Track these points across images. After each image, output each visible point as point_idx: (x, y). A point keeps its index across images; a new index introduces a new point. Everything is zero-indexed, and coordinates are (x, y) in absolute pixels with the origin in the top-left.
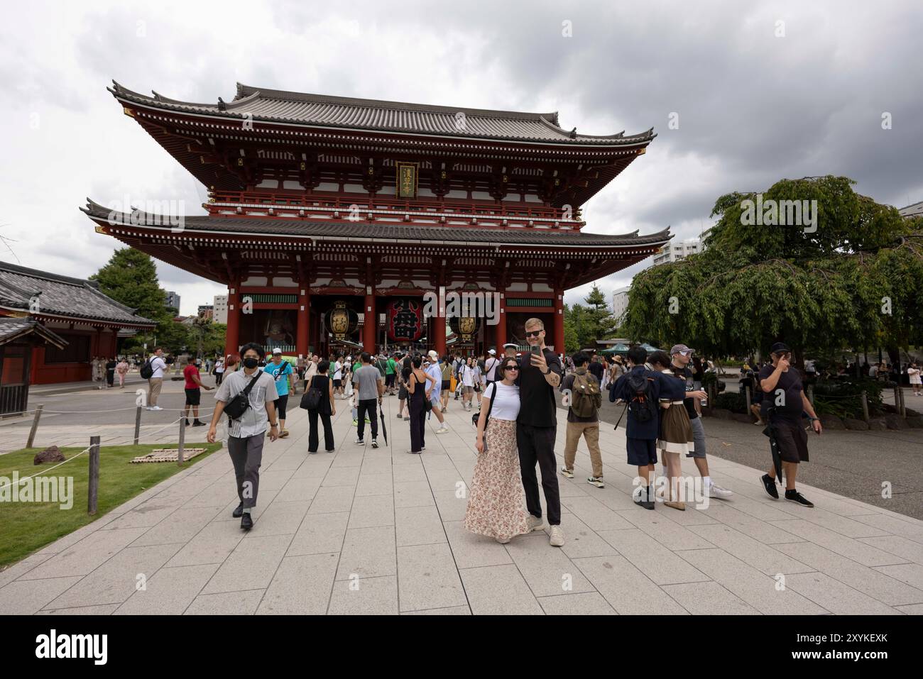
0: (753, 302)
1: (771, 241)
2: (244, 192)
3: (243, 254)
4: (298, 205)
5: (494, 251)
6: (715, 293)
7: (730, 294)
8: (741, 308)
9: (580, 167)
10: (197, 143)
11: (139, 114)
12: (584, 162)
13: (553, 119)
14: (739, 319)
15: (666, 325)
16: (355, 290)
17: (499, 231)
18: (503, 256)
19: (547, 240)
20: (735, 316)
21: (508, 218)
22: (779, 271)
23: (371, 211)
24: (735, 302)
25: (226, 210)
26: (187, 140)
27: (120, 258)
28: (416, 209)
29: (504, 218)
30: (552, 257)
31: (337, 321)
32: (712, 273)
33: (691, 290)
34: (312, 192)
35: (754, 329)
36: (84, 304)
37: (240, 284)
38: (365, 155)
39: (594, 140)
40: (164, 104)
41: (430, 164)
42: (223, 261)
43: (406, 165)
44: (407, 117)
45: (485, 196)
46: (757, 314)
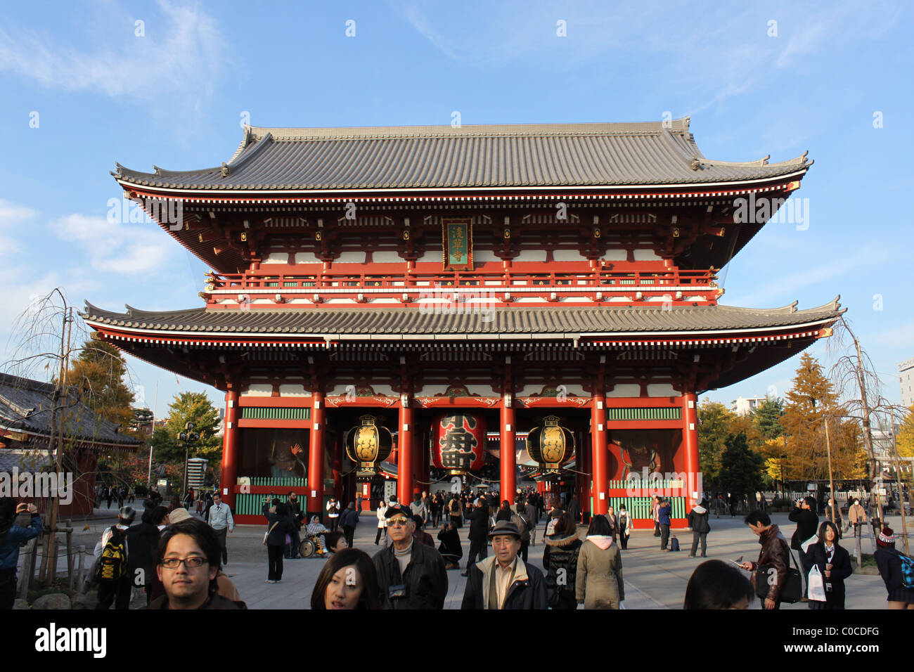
3: (243, 356)
4: (311, 287)
9: (710, 209)
10: (196, 217)
11: (138, 195)
16: (386, 401)
17: (591, 309)
21: (603, 289)
23: (406, 291)
25: (226, 299)
29: (598, 289)
31: (363, 443)
34: (331, 266)
37: (239, 394)
38: (399, 214)
41: (489, 218)
42: (221, 365)
43: (454, 222)
45: (573, 255)
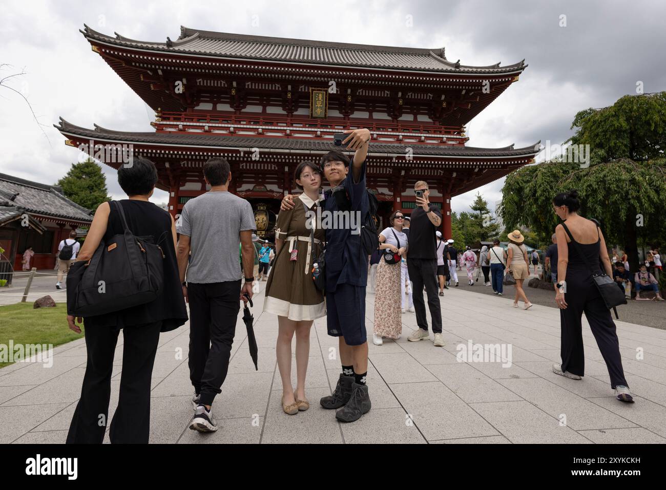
0: (603, 193)
1: (618, 144)
2: (185, 113)
3: (182, 163)
4: (228, 123)
5: (391, 161)
6: (572, 186)
7: (584, 187)
8: (594, 198)
9: (464, 92)
10: (148, 73)
11: (103, 50)
12: (467, 88)
13: (441, 53)
14: (593, 206)
15: (533, 213)
16: (275, 194)
17: (396, 145)
18: (399, 165)
19: (437, 152)
20: (589, 205)
21: (403, 134)
22: (624, 168)
23: (288, 128)
24: (589, 193)
25: (170, 127)
26: (141, 71)
27: (76, 171)
28: (326, 126)
29: (400, 134)
30: (441, 166)
32: (571, 171)
33: (553, 184)
34: (240, 113)
35: (605, 216)
36: (51, 205)
37: (179, 188)
38: (284, 83)
39: (475, 70)
40: (124, 42)
41: (338, 90)
42: (166, 169)
43: (318, 90)
44: (319, 52)
45: (384, 116)
46: (607, 203)
